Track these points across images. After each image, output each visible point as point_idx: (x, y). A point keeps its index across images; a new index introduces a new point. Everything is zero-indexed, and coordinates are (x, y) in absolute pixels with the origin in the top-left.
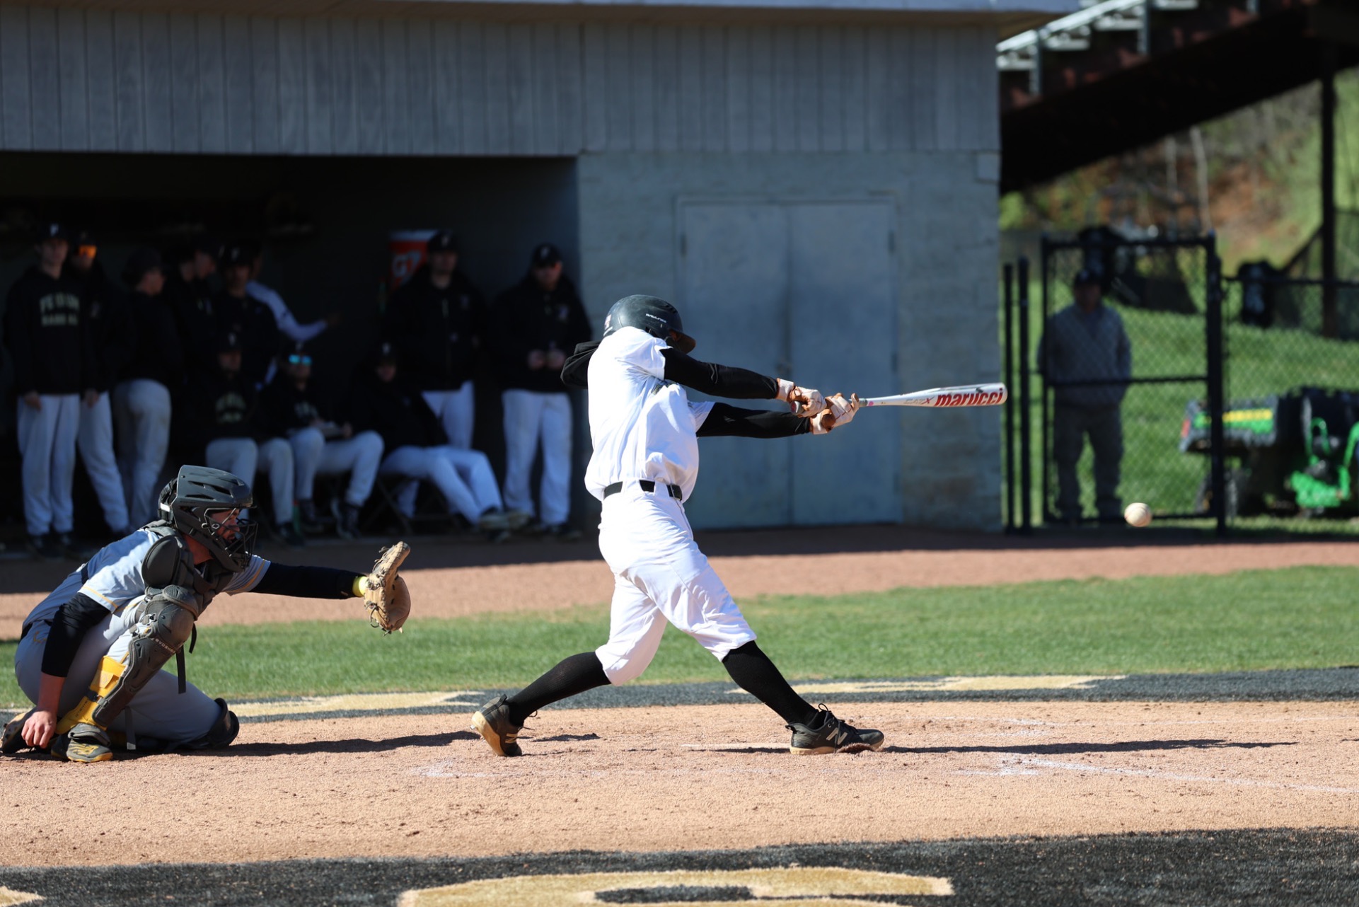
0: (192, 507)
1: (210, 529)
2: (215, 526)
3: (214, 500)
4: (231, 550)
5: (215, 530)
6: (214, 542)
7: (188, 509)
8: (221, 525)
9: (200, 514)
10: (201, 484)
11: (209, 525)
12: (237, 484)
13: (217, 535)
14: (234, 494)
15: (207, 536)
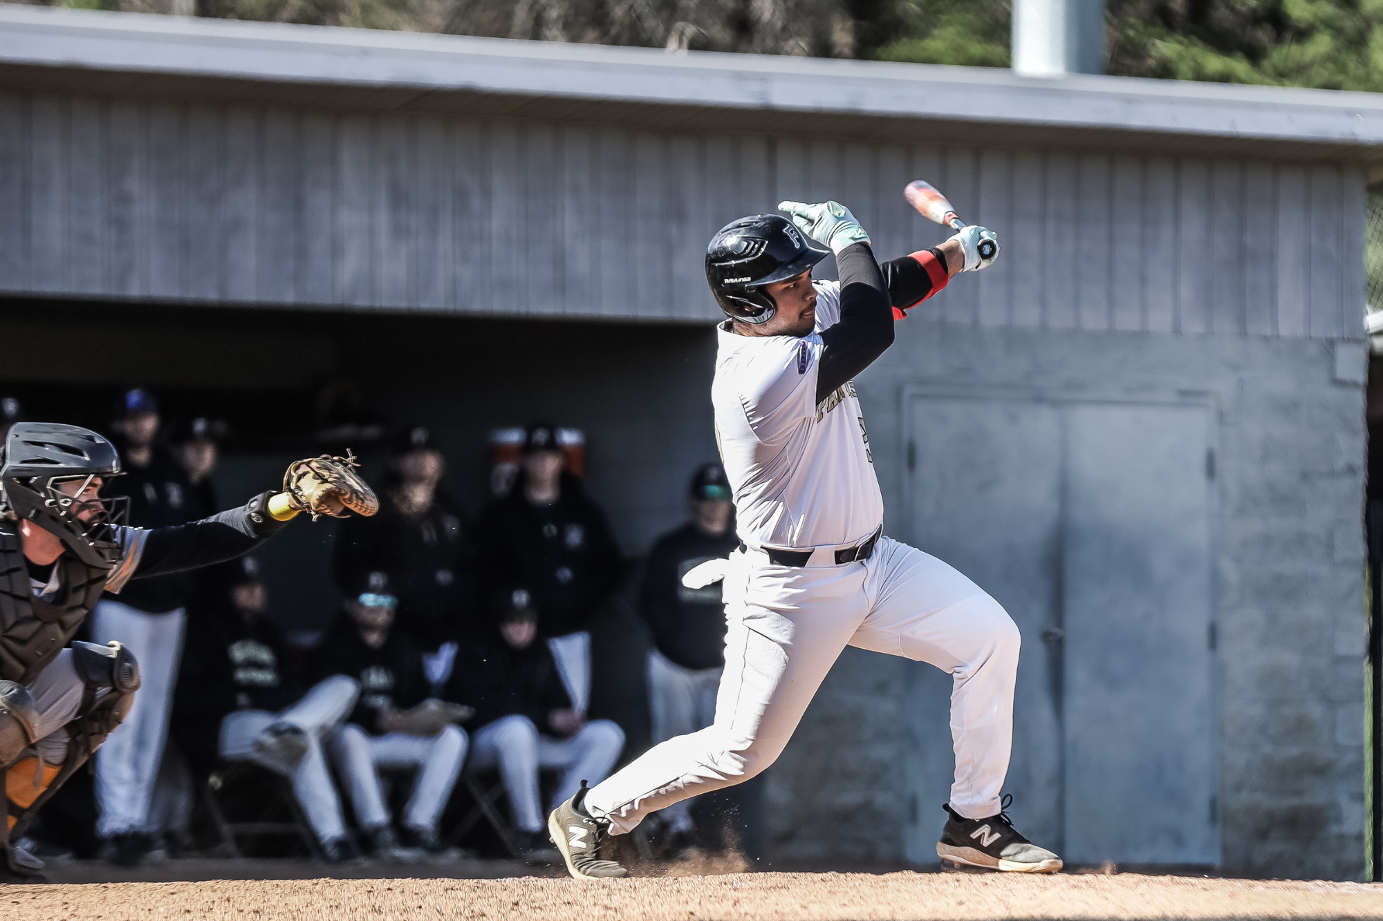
0: (30, 478)
1: (59, 507)
2: (66, 502)
3: (61, 465)
4: (92, 536)
5: (67, 508)
6: (67, 527)
7: (25, 481)
8: (74, 501)
9: (41, 486)
10: (42, 444)
11: (55, 503)
12: (94, 441)
13: (68, 516)
14: (90, 456)
15: (55, 518)
